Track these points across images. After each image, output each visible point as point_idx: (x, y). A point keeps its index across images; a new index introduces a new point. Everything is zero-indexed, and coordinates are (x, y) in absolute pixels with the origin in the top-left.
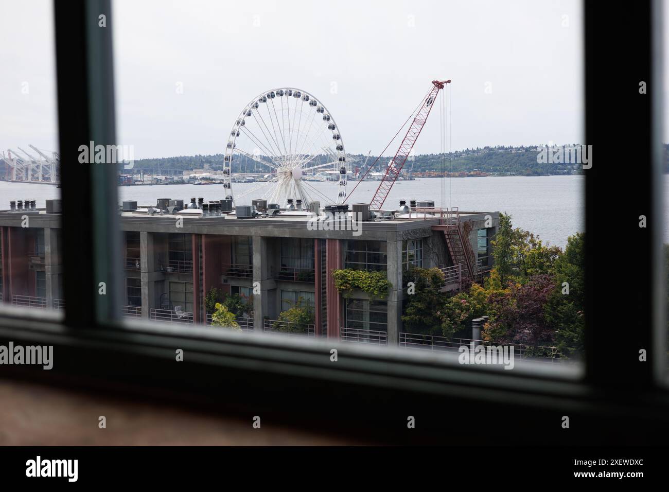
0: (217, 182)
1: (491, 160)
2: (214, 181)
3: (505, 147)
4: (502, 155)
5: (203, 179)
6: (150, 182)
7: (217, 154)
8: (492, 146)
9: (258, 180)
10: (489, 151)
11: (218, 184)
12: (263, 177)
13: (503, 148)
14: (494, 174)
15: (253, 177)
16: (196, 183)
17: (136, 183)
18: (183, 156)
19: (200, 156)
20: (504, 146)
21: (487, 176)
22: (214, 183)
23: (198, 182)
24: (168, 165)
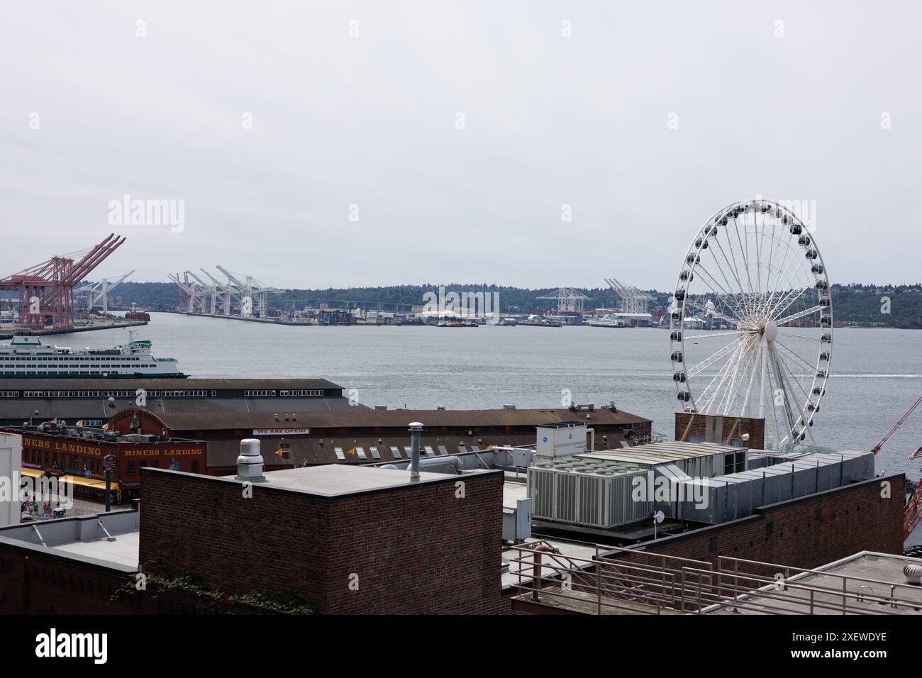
0: (467, 324)
1: (845, 304)
2: (463, 322)
3: (863, 286)
4: (861, 297)
5: (446, 318)
6: (375, 321)
7: (452, 284)
8: (844, 284)
9: (520, 322)
10: (841, 291)
11: (468, 326)
12: (527, 318)
13: (859, 287)
14: (852, 325)
15: (514, 318)
16: (439, 324)
17: (358, 322)
18: (406, 285)
19: (429, 285)
20: (861, 285)
21: (844, 326)
22: (464, 325)
23: (442, 324)
24: (391, 297)
